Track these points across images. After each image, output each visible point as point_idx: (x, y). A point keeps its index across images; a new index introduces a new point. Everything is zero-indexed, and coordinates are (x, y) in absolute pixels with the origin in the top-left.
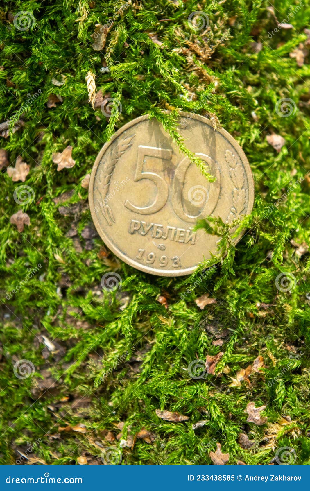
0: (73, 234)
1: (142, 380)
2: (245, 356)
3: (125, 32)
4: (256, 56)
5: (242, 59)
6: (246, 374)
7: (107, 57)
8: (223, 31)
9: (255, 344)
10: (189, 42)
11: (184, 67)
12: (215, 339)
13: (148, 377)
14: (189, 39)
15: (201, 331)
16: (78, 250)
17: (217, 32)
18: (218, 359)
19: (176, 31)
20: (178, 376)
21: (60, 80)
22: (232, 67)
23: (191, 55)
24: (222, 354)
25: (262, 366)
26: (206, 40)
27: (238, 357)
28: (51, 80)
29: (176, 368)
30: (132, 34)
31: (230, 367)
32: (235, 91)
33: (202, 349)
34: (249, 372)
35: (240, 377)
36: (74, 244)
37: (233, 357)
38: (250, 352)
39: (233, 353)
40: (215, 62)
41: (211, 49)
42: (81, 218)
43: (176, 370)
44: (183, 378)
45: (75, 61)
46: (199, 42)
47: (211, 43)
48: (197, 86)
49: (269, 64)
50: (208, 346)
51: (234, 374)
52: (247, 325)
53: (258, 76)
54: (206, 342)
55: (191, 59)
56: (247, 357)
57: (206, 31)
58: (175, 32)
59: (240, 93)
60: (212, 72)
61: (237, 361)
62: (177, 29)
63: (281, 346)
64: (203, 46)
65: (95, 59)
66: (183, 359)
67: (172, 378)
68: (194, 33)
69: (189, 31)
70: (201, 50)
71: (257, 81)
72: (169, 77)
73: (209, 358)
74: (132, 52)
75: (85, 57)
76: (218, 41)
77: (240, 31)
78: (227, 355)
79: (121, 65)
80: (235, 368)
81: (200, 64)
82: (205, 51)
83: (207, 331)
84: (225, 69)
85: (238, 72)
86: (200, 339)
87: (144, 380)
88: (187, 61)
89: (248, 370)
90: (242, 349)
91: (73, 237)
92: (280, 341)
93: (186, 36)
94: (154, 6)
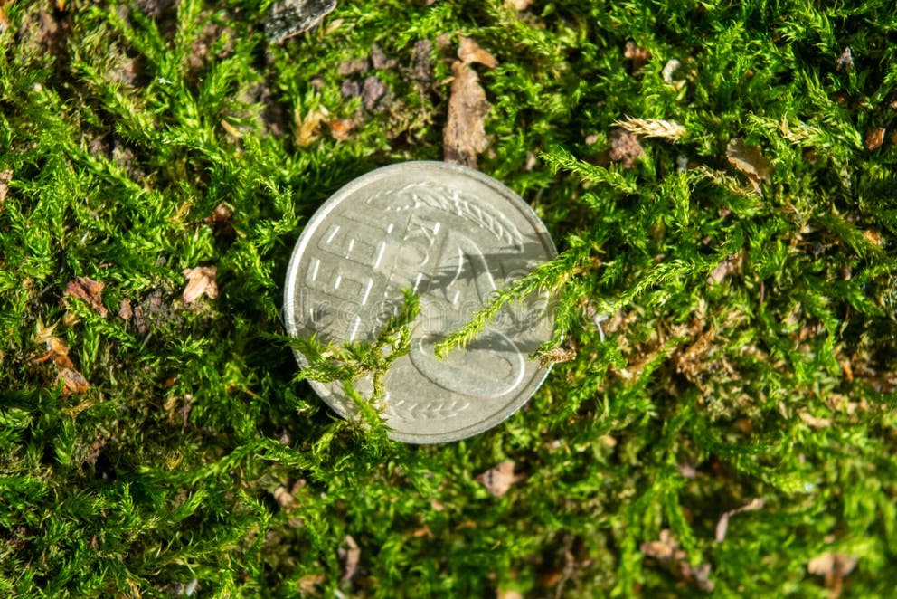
0: (377, 61)
1: (75, 153)
2: (93, 359)
3: (750, 212)
4: (671, 461)
5: (668, 432)
6: (58, 355)
7: (705, 171)
8: (727, 404)
9: (114, 382)
10: (712, 334)
11: (666, 318)
12: (134, 304)
13: (80, 165)
14: (721, 334)
15: (152, 279)
16: (344, 66)
17: (727, 391)
18: (95, 306)
19: (738, 312)
20: (71, 221)
21: (675, 77)
22: (656, 411)
23: (687, 335)
24: (104, 314)
25: (69, 389)
26: (714, 367)
27: (93, 345)
28: (678, 59)
29: (89, 222)
30: (744, 224)
31: (75, 326)
32: (607, 409)
33: (117, 276)
34: (60, 361)
35: (54, 344)
36: (358, 60)
37: (95, 335)
38: (100, 369)
39: (101, 335)
40: (669, 380)
41: (695, 373)
42: (406, 80)
43: (85, 221)
44: (67, 232)
45: (707, 108)
46: (711, 353)
47: (706, 377)
48: (628, 337)
49: (651, 486)
50: (122, 289)
51: (61, 333)
52: (153, 370)
53: (634, 462)
54: (130, 286)
55: (681, 332)
56: (91, 362)
57: (731, 370)
58: (736, 309)
59: (602, 418)
60: (650, 369)
61: (85, 341)
62: (740, 315)
63: (104, 431)
64: (703, 361)
65: (707, 145)
66: (105, 238)
67: (69, 210)
68: (730, 345)
69: (735, 338)
70: (696, 356)
71: (624, 457)
72: (650, 280)
73: (98, 287)
74: (709, 221)
75: (711, 128)
76: (709, 389)
77: (724, 438)
78: (99, 323)
79: (686, 193)
80: (72, 335)
81: (668, 350)
82: (693, 362)
83: (152, 291)
84: (653, 398)
85: (645, 421)
86: (137, 276)
87: (75, 157)
88: (679, 324)
89: (65, 361)
90: (107, 355)
91: (370, 61)
92: (112, 431)
93: (727, 330)
94: (793, 276)
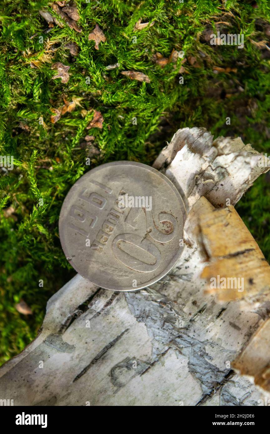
1: (160, 110)
2: (66, 124)
6: (67, 107)
9: (56, 134)
12: (92, 142)
13: (154, 113)
15: (104, 149)
18: (91, 124)
20: (128, 111)
24: (87, 128)
25: (52, 114)
27: (73, 123)
29: (128, 118)
31: (81, 115)
33: (104, 134)
34: (64, 108)
35: (72, 105)
37: (78, 124)
38: (62, 127)
39: (78, 127)
43: (129, 117)
44: (124, 108)
50: (98, 136)
51: (77, 109)
52: (63, 152)
54: (100, 140)
61: (74, 120)
63: (34, 130)
66: (122, 125)
67: (133, 110)
73: (100, 126)
78: (83, 126)
80: (76, 114)
83: (99, 149)
86: (105, 143)
87: (158, 110)
89: (65, 110)
90: (69, 130)
92: (34, 134)
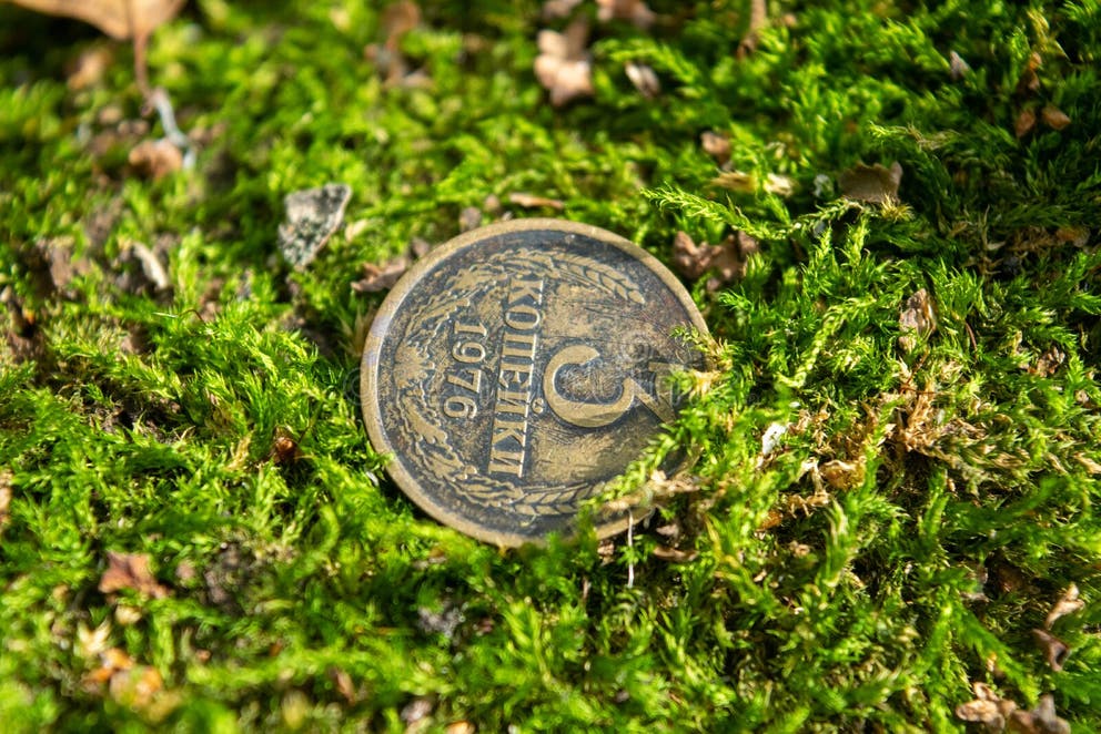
16: (384, 265)
17: (979, 453)
19: (952, 362)
22: (903, 510)
26: (950, 430)
32: (844, 519)
36: (398, 257)
41: (930, 443)
46: (940, 417)
47: (946, 443)
57: (972, 429)
58: (949, 359)
59: (842, 531)
62: (956, 365)
64: (934, 427)
70: (923, 426)
76: (956, 458)
82: (922, 432)
94: (998, 300)
